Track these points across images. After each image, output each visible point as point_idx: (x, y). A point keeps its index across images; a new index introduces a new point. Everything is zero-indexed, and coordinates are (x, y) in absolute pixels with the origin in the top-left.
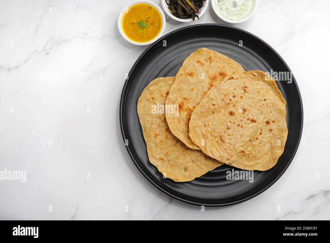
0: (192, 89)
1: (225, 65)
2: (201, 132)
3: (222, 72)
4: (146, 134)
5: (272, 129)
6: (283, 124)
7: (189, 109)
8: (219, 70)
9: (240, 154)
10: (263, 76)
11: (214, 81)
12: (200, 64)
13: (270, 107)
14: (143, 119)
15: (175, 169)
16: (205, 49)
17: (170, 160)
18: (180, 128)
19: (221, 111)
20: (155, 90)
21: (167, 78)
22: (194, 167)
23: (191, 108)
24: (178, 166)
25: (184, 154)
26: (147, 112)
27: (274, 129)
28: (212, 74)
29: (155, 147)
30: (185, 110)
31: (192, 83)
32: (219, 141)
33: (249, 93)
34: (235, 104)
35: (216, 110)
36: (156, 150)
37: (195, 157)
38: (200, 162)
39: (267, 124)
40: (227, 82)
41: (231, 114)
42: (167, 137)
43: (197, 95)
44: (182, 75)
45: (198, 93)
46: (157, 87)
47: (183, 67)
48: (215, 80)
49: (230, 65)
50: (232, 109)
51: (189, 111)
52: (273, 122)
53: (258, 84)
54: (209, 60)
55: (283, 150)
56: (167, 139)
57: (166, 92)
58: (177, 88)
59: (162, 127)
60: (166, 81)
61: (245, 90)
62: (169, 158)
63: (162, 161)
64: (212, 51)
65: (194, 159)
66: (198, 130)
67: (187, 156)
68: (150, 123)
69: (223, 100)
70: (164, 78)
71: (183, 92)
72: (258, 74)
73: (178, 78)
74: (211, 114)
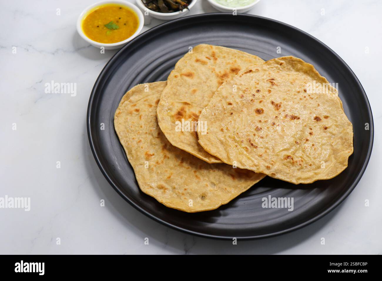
0: (194, 91)
1: (237, 60)
2: (218, 139)
3: (233, 67)
4: (133, 156)
5: (327, 126)
6: (342, 117)
7: (194, 115)
8: (229, 67)
9: (286, 161)
10: (294, 62)
11: (224, 79)
12: (200, 63)
13: (316, 99)
14: (124, 138)
15: (185, 199)
16: (204, 45)
17: (176, 186)
18: (184, 140)
19: (242, 111)
20: (139, 100)
21: (155, 84)
22: (217, 191)
23: (197, 114)
24: (190, 194)
25: (196, 176)
26: (130, 129)
27: (329, 125)
28: (220, 72)
29: (149, 172)
30: (187, 117)
31: (194, 84)
32: (248, 147)
33: (280, 85)
34: (262, 100)
35: (234, 111)
36: (151, 176)
37: (215, 178)
38: (225, 184)
39: (317, 121)
40: (244, 77)
41: (259, 112)
42: (165, 157)
43: (203, 97)
44: (176, 77)
45: (204, 95)
46: (142, 97)
47: (177, 69)
48: (225, 77)
49: (244, 59)
50: (259, 107)
51: (194, 117)
52: (326, 117)
53: (289, 75)
54: (212, 58)
55: (352, 148)
56: (166, 159)
57: (156, 100)
58: (172, 93)
59: (157, 145)
60: (154, 87)
61: (272, 82)
62: (174, 184)
63: (162, 190)
64: (214, 47)
65: (213, 181)
66: (212, 137)
67: (202, 178)
68: (136, 141)
69: (242, 97)
70: (150, 83)
71: (181, 96)
72: (286, 62)
73: (170, 81)
74: (228, 116)
